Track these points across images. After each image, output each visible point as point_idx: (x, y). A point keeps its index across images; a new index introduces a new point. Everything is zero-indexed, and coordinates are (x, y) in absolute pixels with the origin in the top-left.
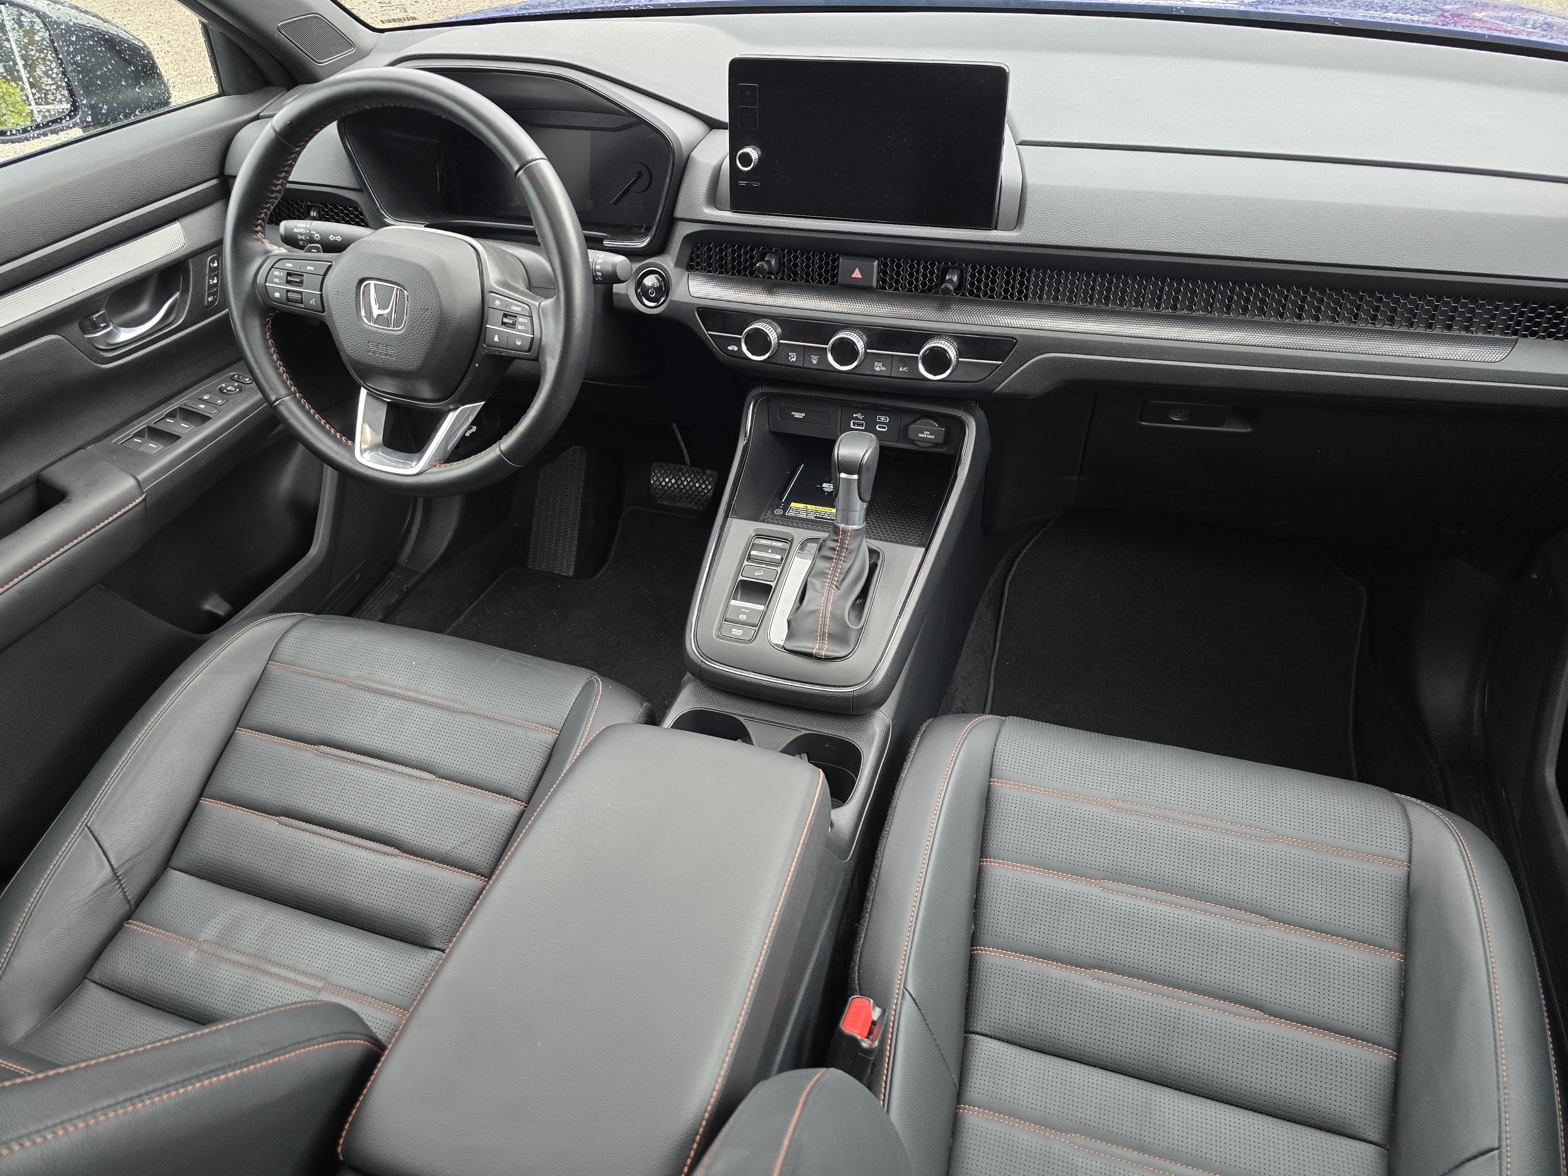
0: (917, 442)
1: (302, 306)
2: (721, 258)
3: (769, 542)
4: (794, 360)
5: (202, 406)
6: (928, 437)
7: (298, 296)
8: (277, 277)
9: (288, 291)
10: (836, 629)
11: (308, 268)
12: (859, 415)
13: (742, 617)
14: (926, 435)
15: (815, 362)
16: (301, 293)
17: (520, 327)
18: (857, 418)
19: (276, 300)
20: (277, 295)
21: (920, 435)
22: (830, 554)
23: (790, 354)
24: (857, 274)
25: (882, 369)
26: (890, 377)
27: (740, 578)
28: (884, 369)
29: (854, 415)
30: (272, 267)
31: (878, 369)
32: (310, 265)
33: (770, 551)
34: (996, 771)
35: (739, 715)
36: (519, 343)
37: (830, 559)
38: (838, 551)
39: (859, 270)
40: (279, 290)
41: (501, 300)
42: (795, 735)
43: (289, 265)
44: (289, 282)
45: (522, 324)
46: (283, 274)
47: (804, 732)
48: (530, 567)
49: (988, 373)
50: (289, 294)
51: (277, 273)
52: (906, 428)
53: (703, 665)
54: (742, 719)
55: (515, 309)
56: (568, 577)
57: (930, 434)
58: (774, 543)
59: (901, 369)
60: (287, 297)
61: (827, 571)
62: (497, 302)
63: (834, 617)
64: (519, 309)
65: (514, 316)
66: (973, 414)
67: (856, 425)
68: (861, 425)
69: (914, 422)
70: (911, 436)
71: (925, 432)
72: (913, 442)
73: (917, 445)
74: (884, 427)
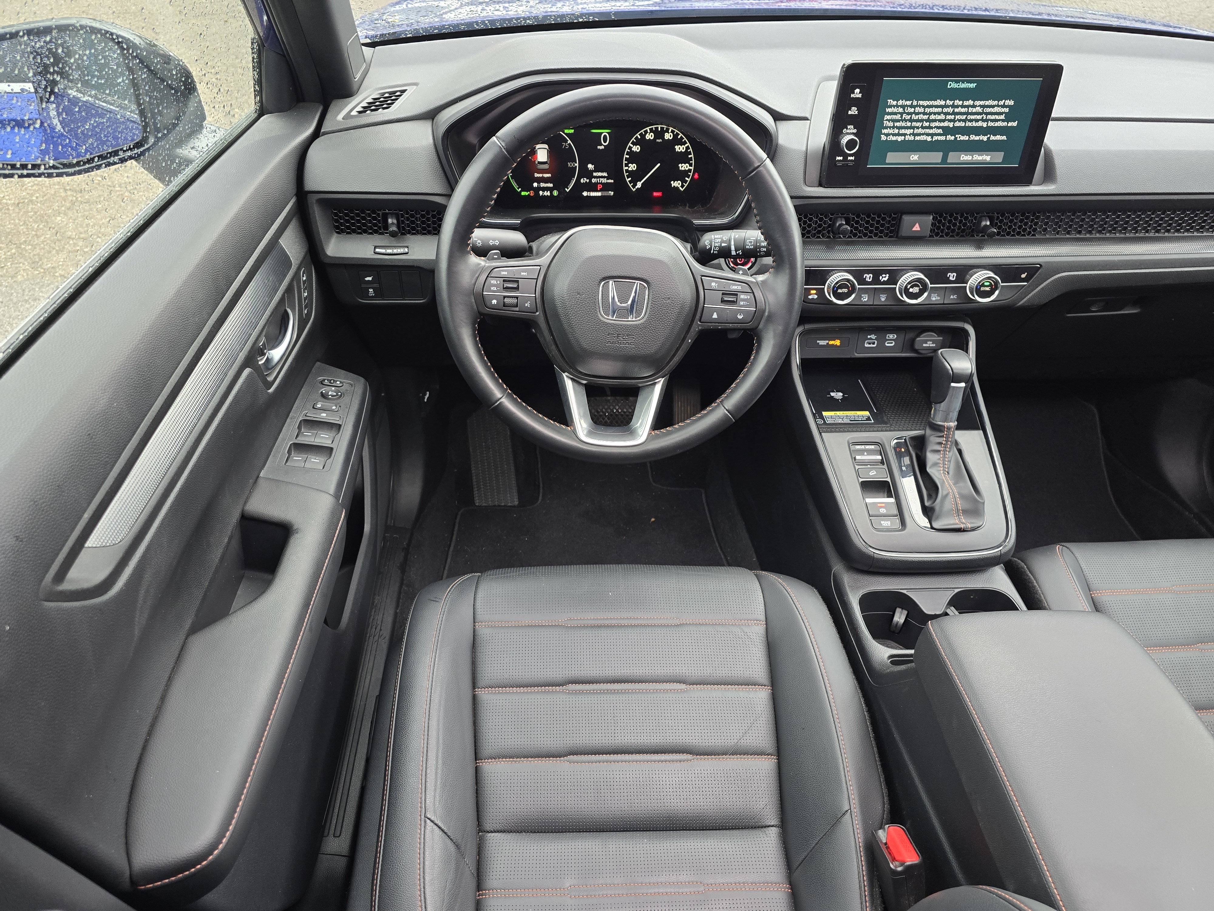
0: (921, 351)
1: (517, 309)
3: (863, 447)
5: (324, 415)
6: (931, 345)
7: (514, 301)
8: (494, 285)
9: (505, 297)
10: (968, 506)
11: (522, 274)
12: (873, 337)
13: (883, 511)
15: (883, 299)
16: (517, 297)
17: (742, 303)
18: (871, 339)
19: (494, 307)
20: (494, 302)
21: (924, 345)
22: (938, 447)
23: (862, 295)
24: (917, 228)
25: (936, 299)
26: (943, 304)
27: (861, 480)
28: (939, 298)
29: (869, 337)
30: (488, 276)
31: (934, 299)
32: (524, 271)
33: (865, 454)
34: (1092, 587)
35: (901, 589)
36: (740, 317)
37: (938, 451)
38: (944, 444)
39: (919, 225)
40: (495, 297)
41: (716, 282)
42: (950, 594)
43: (504, 273)
44: (506, 289)
45: (743, 300)
46: (499, 282)
47: (957, 591)
48: (477, 504)
49: (1016, 291)
50: (506, 300)
51: (494, 282)
52: (913, 341)
53: (875, 556)
54: (904, 592)
55: (735, 287)
56: (514, 506)
57: (932, 343)
58: (868, 447)
59: (952, 297)
60: (504, 303)
61: (939, 461)
62: (713, 284)
63: (963, 497)
64: (739, 288)
65: (735, 294)
66: (970, 324)
67: (870, 344)
68: (874, 343)
69: (918, 335)
70: (917, 347)
71: (928, 343)
72: (916, 351)
73: (919, 353)
74: (892, 343)
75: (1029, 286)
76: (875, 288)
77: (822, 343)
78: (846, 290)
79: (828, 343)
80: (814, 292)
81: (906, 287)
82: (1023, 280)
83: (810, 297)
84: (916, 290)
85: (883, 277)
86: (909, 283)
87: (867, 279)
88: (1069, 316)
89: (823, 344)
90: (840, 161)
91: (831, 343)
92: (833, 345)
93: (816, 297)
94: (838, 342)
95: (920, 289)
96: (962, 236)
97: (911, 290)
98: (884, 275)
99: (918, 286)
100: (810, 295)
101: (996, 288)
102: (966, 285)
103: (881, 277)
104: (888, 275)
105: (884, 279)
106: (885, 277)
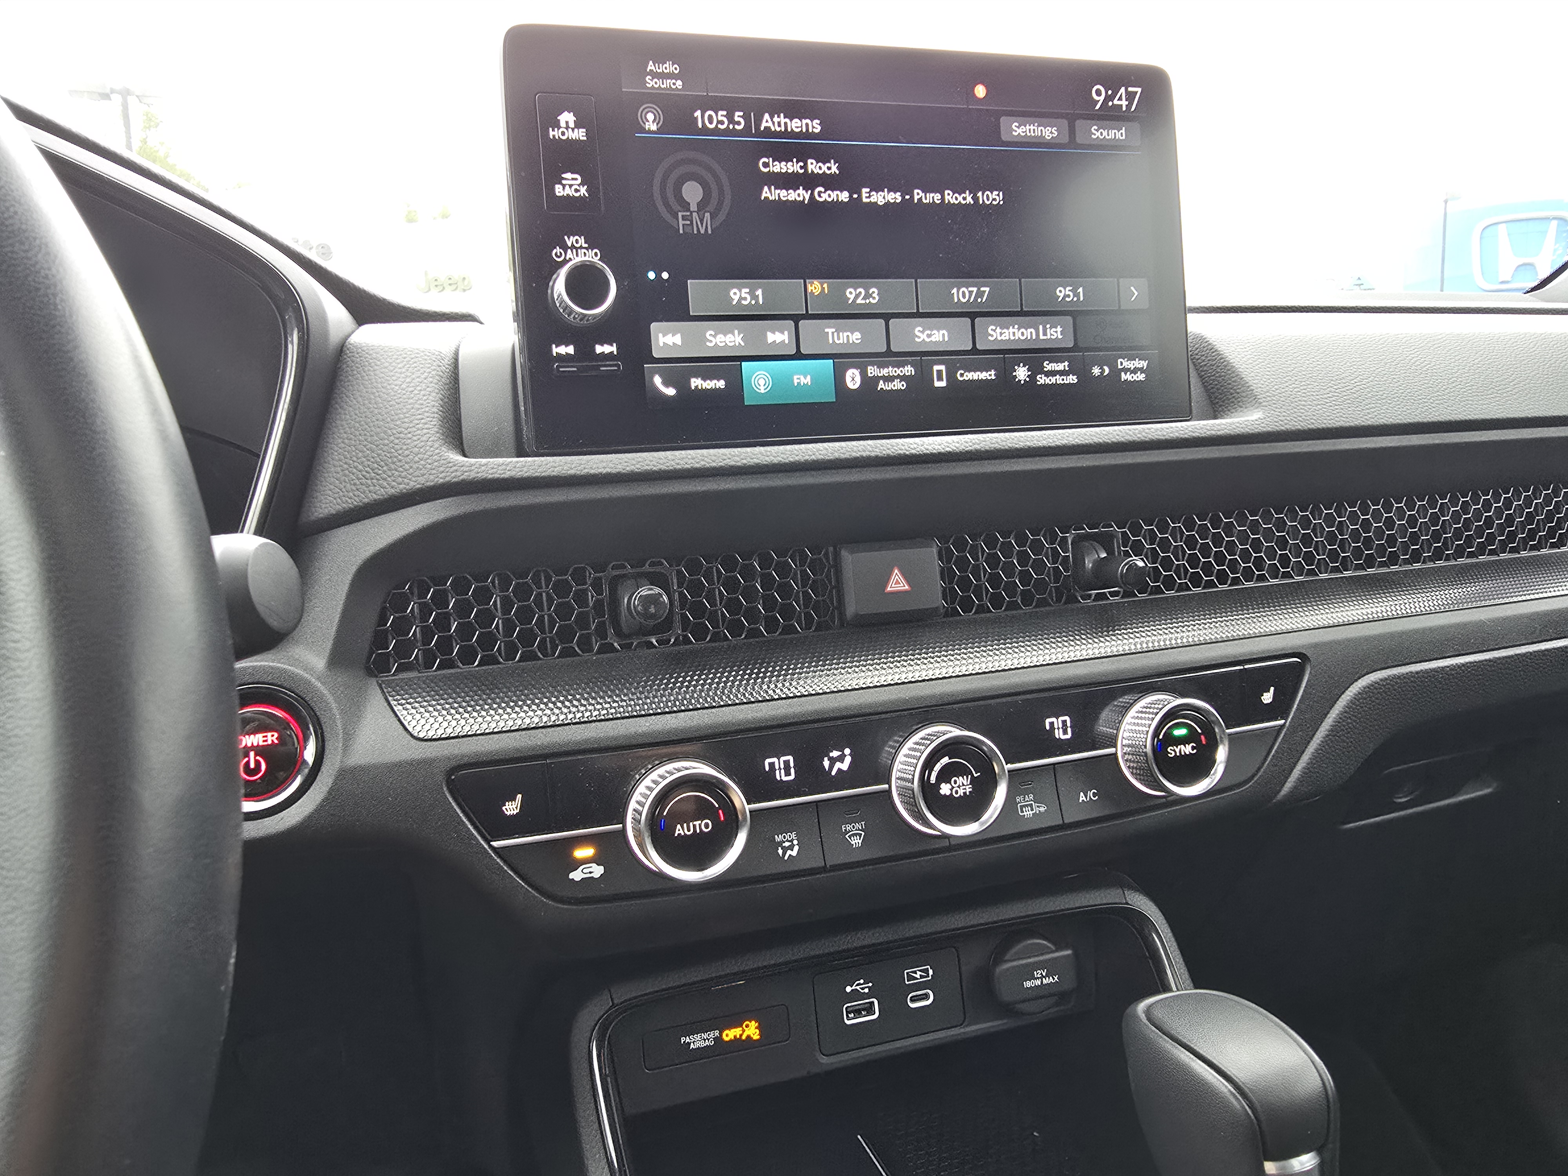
0: (1025, 1007)
2: (525, 615)
4: (794, 853)
6: (1045, 981)
12: (861, 986)
14: (1041, 979)
15: (856, 842)
18: (856, 994)
21: (1028, 984)
23: (778, 838)
24: (897, 583)
25: (1036, 810)
26: (1063, 827)
28: (1044, 809)
29: (848, 989)
31: (1028, 813)
49: (1265, 751)
52: (986, 979)
57: (1047, 975)
59: (1082, 797)
66: (1136, 890)
67: (858, 1012)
68: (870, 1010)
69: (998, 957)
70: (1006, 994)
71: (1037, 973)
72: (1007, 1010)
73: (1021, 1014)
74: (926, 997)
75: (1293, 729)
76: (817, 803)
77: (698, 1041)
78: (703, 825)
79: (718, 1040)
80: (583, 852)
81: (924, 782)
82: (1271, 712)
83: (576, 876)
84: (961, 786)
85: (833, 761)
86: (929, 764)
87: (781, 776)
88: (1351, 829)
89: (703, 1044)
90: (566, 358)
91: (730, 1035)
92: (736, 1040)
93: (597, 871)
94: (752, 1030)
95: (974, 781)
96: (1042, 603)
97: (945, 789)
98: (835, 754)
99: (964, 772)
100: (576, 864)
101: (1213, 745)
102: (1112, 750)
103: (826, 763)
104: (847, 751)
105: (838, 765)
106: (841, 759)
